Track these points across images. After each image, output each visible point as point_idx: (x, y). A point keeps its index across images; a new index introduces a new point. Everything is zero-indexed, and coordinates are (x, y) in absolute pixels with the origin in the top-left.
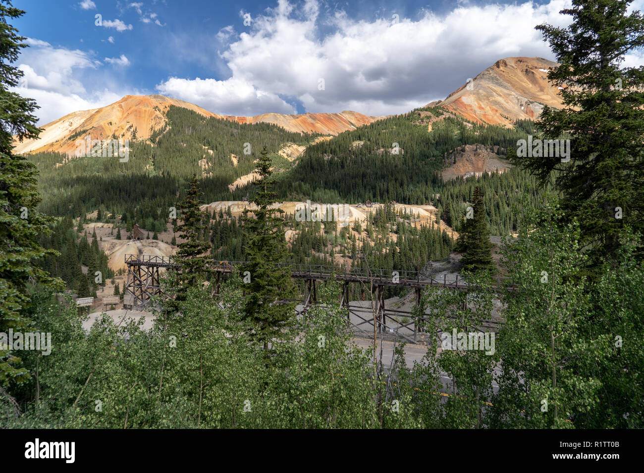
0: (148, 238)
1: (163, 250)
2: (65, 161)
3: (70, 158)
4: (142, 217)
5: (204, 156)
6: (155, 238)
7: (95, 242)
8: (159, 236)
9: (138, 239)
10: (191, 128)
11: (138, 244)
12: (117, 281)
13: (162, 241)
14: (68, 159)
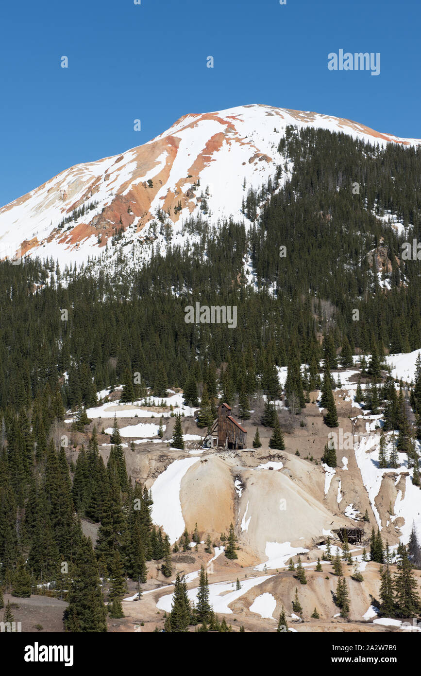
0: (257, 445)
1: (300, 479)
2: (52, 278)
4: (239, 389)
5: (381, 241)
6: (276, 444)
7: (117, 454)
8: (286, 441)
9: (231, 446)
10: (340, 174)
11: (230, 459)
12: (179, 566)
13: (297, 454)
14: (58, 273)
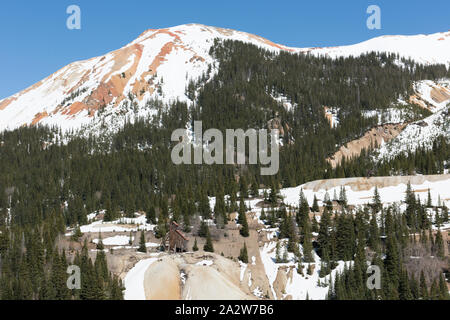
0: (195, 249)
1: (224, 271)
2: (57, 138)
3: (64, 134)
4: (183, 212)
5: (277, 114)
6: (208, 248)
7: (101, 257)
8: (215, 246)
9: (178, 250)
10: (250, 70)
11: (178, 259)
13: (222, 255)
14: (60, 134)
